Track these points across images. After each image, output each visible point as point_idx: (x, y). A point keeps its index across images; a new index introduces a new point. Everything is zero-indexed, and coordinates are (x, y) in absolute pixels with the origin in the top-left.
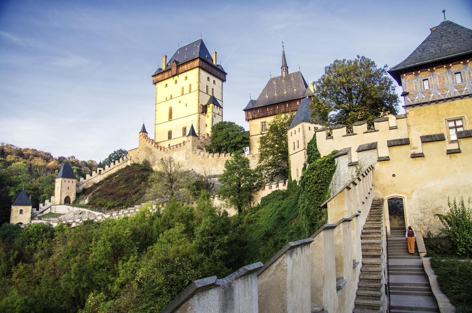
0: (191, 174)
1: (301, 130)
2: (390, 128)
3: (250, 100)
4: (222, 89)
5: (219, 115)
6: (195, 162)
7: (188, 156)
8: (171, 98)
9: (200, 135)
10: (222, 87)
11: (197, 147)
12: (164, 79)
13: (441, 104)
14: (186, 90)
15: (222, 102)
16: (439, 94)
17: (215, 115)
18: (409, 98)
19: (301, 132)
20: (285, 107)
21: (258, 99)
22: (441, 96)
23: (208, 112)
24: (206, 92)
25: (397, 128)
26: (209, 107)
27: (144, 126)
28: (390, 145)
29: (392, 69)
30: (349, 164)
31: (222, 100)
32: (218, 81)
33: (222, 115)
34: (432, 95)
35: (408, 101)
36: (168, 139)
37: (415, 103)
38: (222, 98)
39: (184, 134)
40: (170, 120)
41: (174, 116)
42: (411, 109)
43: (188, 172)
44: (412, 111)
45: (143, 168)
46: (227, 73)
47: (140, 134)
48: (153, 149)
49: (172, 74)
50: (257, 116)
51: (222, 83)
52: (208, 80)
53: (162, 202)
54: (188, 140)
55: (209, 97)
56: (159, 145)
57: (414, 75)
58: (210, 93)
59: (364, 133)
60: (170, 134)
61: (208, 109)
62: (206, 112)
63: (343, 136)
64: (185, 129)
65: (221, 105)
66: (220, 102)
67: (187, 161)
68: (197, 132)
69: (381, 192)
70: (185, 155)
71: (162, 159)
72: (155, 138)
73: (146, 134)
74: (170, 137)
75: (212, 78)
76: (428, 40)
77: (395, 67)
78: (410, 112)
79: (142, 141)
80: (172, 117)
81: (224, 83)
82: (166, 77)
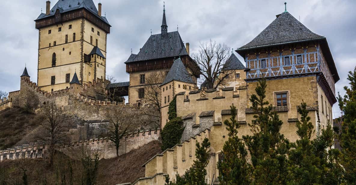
0: (74, 118)
1: (172, 87)
2: (234, 96)
3: (131, 54)
4: (106, 41)
5: (102, 65)
6: (78, 107)
7: (70, 101)
8: (55, 45)
9: (83, 83)
10: (106, 38)
11: (80, 94)
12: (47, 24)
13: (273, 80)
14: (70, 39)
15: (105, 53)
16: (272, 72)
17: (98, 65)
18: (250, 73)
19: (172, 88)
20: (162, 64)
21: (138, 54)
22: (273, 74)
23: (91, 61)
24: (90, 43)
25: (239, 97)
26: (93, 57)
27: (26, 69)
28: (223, 114)
29: (239, 49)
30: (193, 125)
31: (106, 51)
32: (102, 33)
33: (105, 64)
34: (267, 73)
35: (249, 76)
36: (52, 84)
37: (254, 78)
38: (106, 49)
39: (67, 81)
40: (53, 66)
41: (58, 63)
42: (251, 82)
43: (71, 117)
44: (251, 84)
45: (25, 110)
46: (111, 25)
47: (22, 77)
48: (36, 93)
49: (56, 21)
50: (137, 69)
51: (106, 35)
52: (92, 31)
53: (44, 144)
54: (71, 87)
55: (93, 47)
56: (42, 89)
57: (255, 55)
58: (94, 43)
59: (214, 99)
60: (53, 78)
61: (92, 58)
62: (89, 61)
63: (197, 100)
64: (68, 76)
65: (104, 56)
66: (103, 53)
67: (69, 106)
68: (80, 79)
69: (214, 148)
70: (68, 101)
71: (45, 102)
72: (38, 82)
73: (28, 78)
74: (53, 83)
75: (96, 30)
76: (270, 26)
77: (241, 48)
78: (249, 85)
79: (24, 84)
80: (56, 64)
81: (108, 35)
82: (49, 23)
